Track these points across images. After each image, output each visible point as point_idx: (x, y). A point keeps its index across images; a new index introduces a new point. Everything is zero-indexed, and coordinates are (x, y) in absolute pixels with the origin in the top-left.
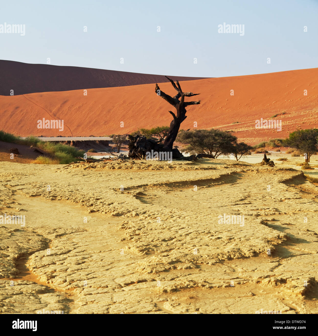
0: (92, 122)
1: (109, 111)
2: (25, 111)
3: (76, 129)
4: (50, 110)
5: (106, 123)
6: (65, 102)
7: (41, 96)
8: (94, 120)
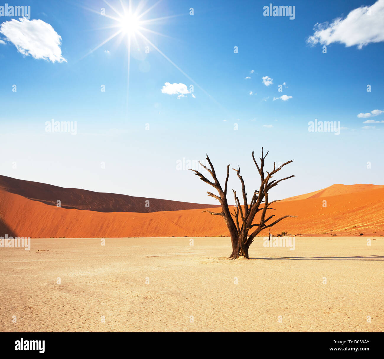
0: (202, 228)
1: (210, 222)
2: (157, 222)
3: (192, 233)
4: (172, 221)
5: (210, 229)
6: (180, 217)
7: (164, 213)
8: (202, 227)
